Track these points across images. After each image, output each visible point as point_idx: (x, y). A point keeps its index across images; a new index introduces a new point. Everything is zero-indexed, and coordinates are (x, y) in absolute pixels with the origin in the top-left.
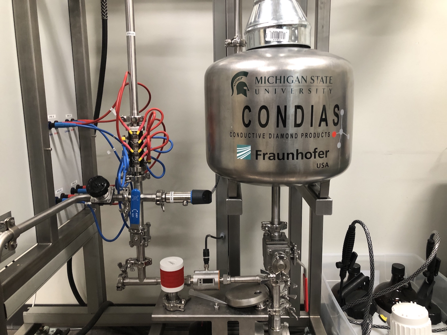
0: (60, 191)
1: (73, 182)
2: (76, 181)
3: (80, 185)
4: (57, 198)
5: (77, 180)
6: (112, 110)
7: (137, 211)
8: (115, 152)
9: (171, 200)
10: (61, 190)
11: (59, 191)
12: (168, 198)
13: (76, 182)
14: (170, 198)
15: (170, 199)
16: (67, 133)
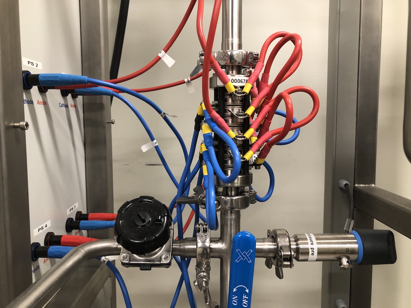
0: (45, 228)
1: (71, 208)
2: (76, 205)
3: (83, 213)
4: (37, 245)
5: (77, 203)
6: (163, 56)
7: (247, 291)
8: (157, 148)
9: (313, 254)
10: (46, 226)
11: (42, 228)
12: (306, 251)
13: (77, 207)
14: (310, 251)
15: (310, 253)
16: (64, 108)
